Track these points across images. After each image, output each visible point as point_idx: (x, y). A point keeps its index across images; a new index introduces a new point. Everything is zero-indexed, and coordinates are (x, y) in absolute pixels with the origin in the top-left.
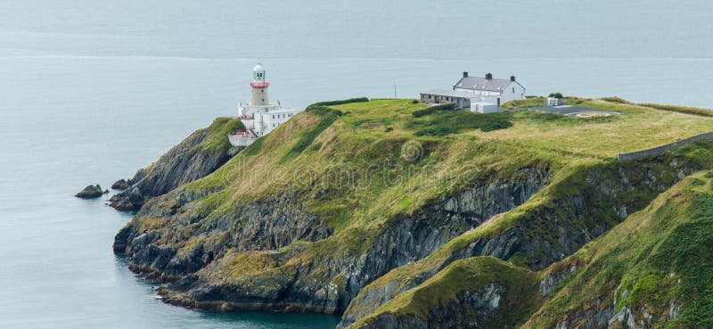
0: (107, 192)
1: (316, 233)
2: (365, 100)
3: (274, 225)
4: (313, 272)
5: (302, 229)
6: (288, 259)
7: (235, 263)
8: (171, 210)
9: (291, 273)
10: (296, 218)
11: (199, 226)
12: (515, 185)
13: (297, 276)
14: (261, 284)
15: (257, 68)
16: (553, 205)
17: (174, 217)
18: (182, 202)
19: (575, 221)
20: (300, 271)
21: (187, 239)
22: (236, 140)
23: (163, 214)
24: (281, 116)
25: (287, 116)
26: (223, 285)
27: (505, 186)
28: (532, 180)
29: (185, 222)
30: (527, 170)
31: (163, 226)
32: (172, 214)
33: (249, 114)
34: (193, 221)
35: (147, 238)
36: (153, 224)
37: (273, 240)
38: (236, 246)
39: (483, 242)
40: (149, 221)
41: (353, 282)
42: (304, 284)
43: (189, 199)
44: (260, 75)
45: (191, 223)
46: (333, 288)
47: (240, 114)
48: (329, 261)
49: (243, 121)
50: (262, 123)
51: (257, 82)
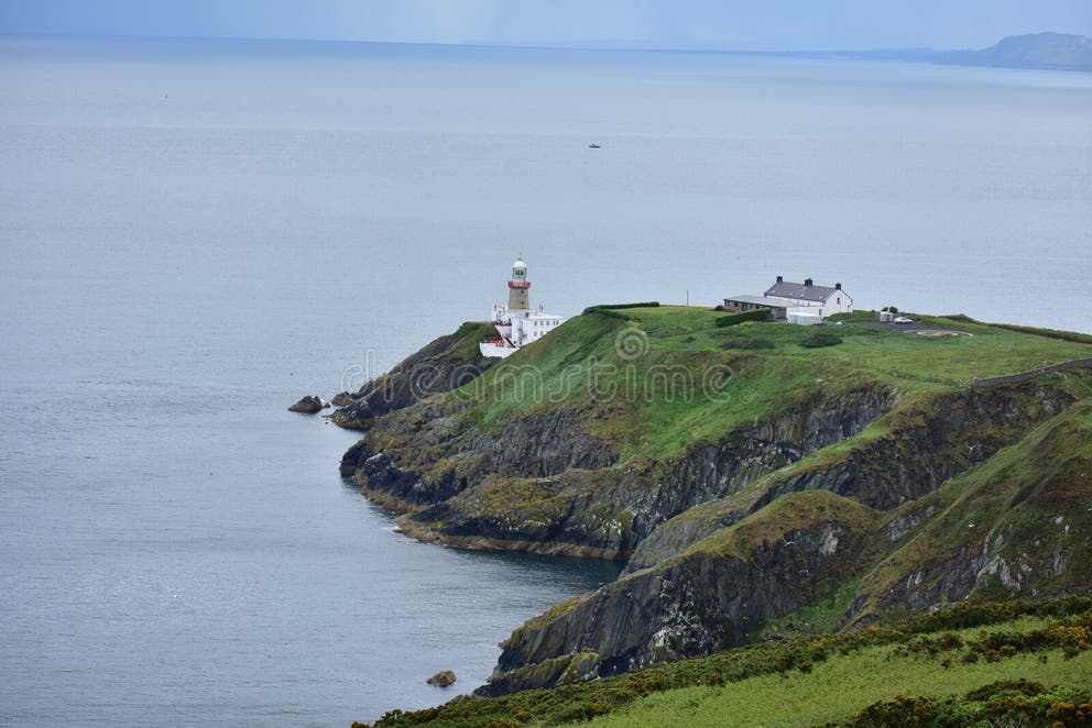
0: (328, 406)
1: (596, 460)
2: (656, 305)
3: (544, 448)
4: (592, 506)
5: (579, 454)
6: (561, 489)
7: (495, 492)
8: (414, 427)
9: (565, 506)
10: (572, 441)
11: (449, 447)
12: (844, 412)
13: (570, 512)
14: (527, 518)
15: (519, 265)
16: (893, 437)
17: (418, 435)
18: (429, 417)
19: (917, 457)
20: (577, 504)
21: (435, 461)
22: (489, 350)
23: (405, 431)
24: (545, 323)
25: (551, 323)
26: (481, 518)
27: (833, 412)
28: (866, 406)
29: (432, 441)
30: (860, 394)
31: (405, 444)
32: (416, 430)
33: (505, 319)
34: (442, 439)
35: (383, 458)
36: (392, 442)
37: (541, 468)
38: (496, 472)
39: (808, 477)
40: (388, 438)
41: (641, 521)
42: (581, 521)
43: (437, 414)
44: (520, 273)
45: (440, 442)
46: (616, 527)
47: (494, 319)
48: (612, 493)
49: (498, 328)
50: (520, 330)
51: (518, 281)
